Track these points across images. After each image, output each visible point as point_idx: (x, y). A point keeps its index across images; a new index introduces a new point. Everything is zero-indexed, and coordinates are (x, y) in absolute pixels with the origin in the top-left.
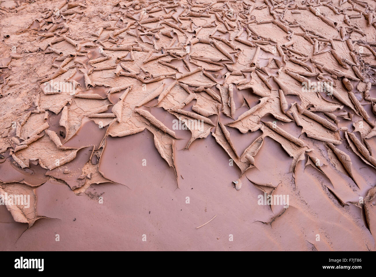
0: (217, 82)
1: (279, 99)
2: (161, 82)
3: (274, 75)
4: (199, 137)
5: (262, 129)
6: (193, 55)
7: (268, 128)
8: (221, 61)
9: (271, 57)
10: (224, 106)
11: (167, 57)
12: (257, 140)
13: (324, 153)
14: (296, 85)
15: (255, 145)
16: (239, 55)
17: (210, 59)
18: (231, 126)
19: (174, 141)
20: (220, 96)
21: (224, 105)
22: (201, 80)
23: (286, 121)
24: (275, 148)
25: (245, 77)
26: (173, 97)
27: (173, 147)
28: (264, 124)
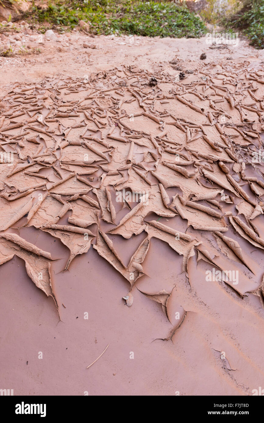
0: (93, 186)
1: (161, 193)
2: (29, 196)
3: (152, 169)
4: (78, 253)
5: (147, 230)
6: (64, 160)
7: (153, 228)
8: (95, 162)
9: (146, 151)
10: (104, 212)
11: (34, 166)
12: (142, 243)
13: (213, 243)
14: (175, 176)
15: (142, 249)
16: (114, 153)
17: (82, 162)
18: (113, 233)
19: (49, 263)
20: (98, 201)
21: (103, 211)
22: (75, 186)
23: (170, 217)
24: (163, 248)
25: (122, 176)
26: (45, 211)
27: (49, 272)
28: (149, 223)
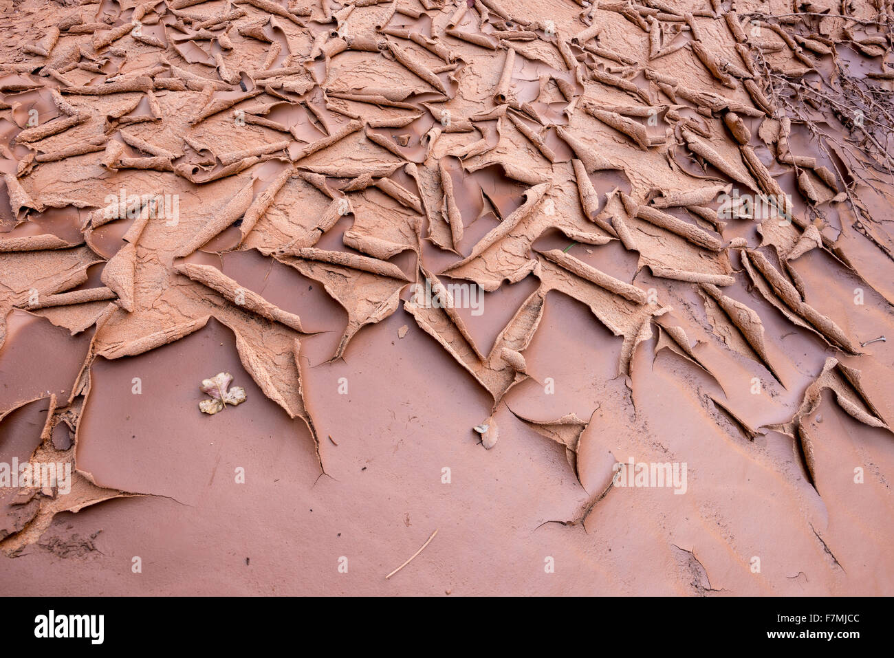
0: (408, 158)
1: (576, 184)
2: (246, 175)
3: (557, 122)
4: (369, 321)
5: (538, 273)
6: (335, 88)
7: (553, 268)
8: (413, 96)
9: (545, 74)
10: (432, 223)
11: (258, 99)
12: (525, 303)
13: (696, 311)
14: (614, 143)
15: (524, 318)
16: (463, 76)
17: (381, 95)
18: (454, 275)
19: (298, 342)
20: (419, 196)
21: (430, 220)
22: (362, 156)
23: (597, 243)
24: (575, 320)
25: (482, 135)
26: (287, 214)
27: (297, 361)
28: (544, 256)
